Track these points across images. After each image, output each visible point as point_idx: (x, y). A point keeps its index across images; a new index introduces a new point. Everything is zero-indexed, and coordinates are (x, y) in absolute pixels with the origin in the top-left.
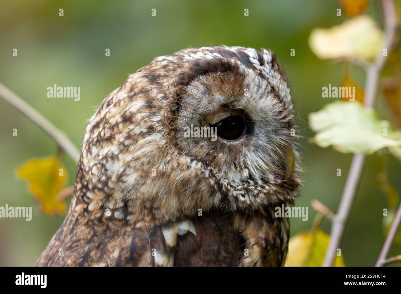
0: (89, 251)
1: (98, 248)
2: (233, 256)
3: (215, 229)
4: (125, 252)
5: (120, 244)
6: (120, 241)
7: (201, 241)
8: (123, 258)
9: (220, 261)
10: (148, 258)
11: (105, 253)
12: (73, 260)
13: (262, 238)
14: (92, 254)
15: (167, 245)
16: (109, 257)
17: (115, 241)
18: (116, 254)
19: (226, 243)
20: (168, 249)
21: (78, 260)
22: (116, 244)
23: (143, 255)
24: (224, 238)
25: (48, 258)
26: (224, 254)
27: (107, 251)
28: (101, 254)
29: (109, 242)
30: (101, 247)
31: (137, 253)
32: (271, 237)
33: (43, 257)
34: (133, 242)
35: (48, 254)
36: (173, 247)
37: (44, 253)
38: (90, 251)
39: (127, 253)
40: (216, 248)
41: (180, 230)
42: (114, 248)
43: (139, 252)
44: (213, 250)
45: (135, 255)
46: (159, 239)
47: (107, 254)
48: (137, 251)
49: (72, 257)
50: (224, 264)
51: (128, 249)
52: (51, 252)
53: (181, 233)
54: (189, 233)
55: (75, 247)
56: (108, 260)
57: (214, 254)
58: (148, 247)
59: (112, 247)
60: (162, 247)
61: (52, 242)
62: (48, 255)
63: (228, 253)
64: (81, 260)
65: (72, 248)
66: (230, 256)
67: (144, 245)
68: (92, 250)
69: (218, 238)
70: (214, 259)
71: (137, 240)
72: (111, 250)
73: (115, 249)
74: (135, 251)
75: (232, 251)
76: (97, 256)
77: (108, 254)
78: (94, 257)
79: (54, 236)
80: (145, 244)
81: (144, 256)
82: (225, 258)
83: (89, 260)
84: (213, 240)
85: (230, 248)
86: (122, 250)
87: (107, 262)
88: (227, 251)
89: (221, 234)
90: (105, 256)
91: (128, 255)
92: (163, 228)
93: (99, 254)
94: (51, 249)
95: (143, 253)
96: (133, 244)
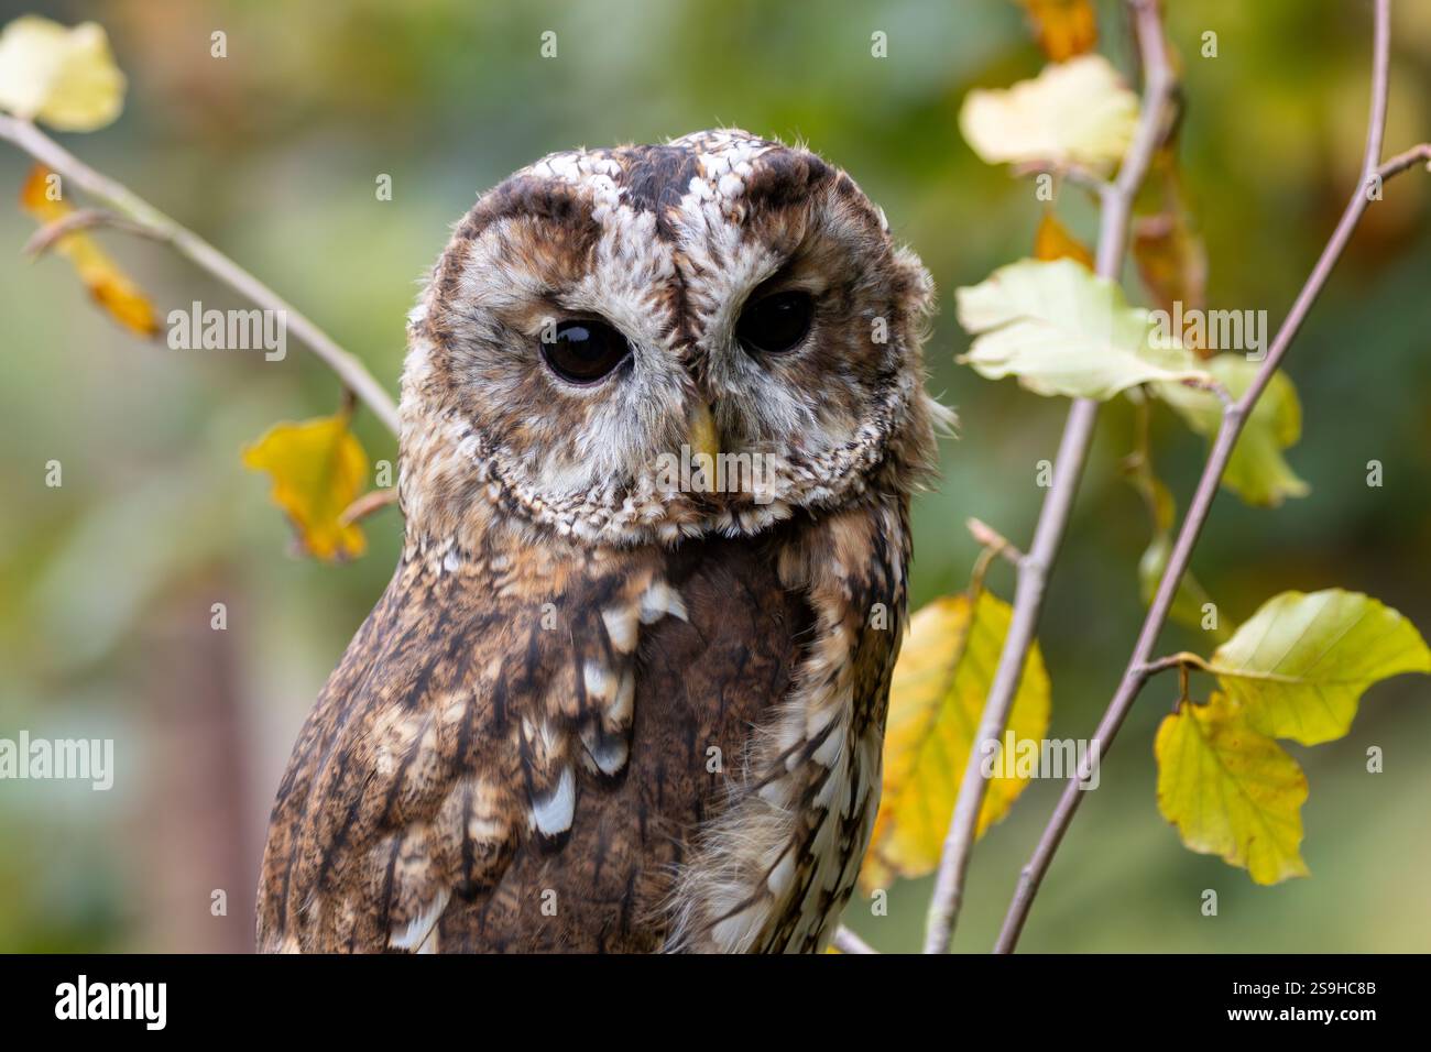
0: (430, 666)
1: (451, 655)
2: (775, 661)
3: (742, 598)
4: (514, 665)
5: (503, 645)
6: (503, 639)
7: (707, 627)
8: (510, 682)
9: (749, 677)
10: (569, 681)
11: (469, 667)
12: (395, 687)
13: (840, 578)
14: (438, 670)
15: (615, 650)
16: (476, 677)
17: (490, 638)
18: (493, 671)
19: (762, 636)
20: (617, 658)
21: (404, 687)
22: (493, 645)
23: (556, 673)
24: (763, 621)
25: (345, 685)
26: (756, 659)
27: (472, 665)
28: (459, 671)
29: (477, 641)
30: (459, 654)
31: (543, 669)
32: (863, 572)
33: (333, 684)
34: (533, 640)
35: (345, 676)
36: (631, 652)
37: (337, 675)
38: (432, 664)
39: (519, 667)
40: (739, 645)
41: (644, 611)
42: (488, 654)
43: (548, 667)
44: (733, 650)
45: (539, 673)
46: (595, 637)
47: (471, 671)
48: (544, 662)
49: (393, 679)
50: (758, 684)
51: (522, 660)
52: (352, 672)
53: (649, 620)
54: (668, 618)
55: (407, 649)
56: (475, 686)
57: (733, 660)
58: (569, 653)
59: (484, 654)
60: (602, 654)
61: (353, 648)
62: (344, 679)
63: (766, 657)
64: (412, 687)
65: (402, 653)
66: (770, 663)
67: (560, 650)
68: (439, 661)
69: (748, 622)
70: (736, 673)
71: (542, 635)
72: (482, 662)
73: (491, 659)
74: (539, 664)
75: (777, 652)
76: (450, 675)
77: (475, 670)
78: (442, 678)
79: (358, 635)
80: (560, 646)
81: (560, 676)
82: (759, 668)
83: (431, 686)
84: (734, 626)
85: (772, 643)
86: (508, 660)
87: (472, 691)
88: (763, 652)
89: (758, 611)
90: (468, 676)
91: (521, 673)
92: (602, 608)
93: (453, 671)
94: (353, 664)
95: (558, 669)
96: (534, 648)
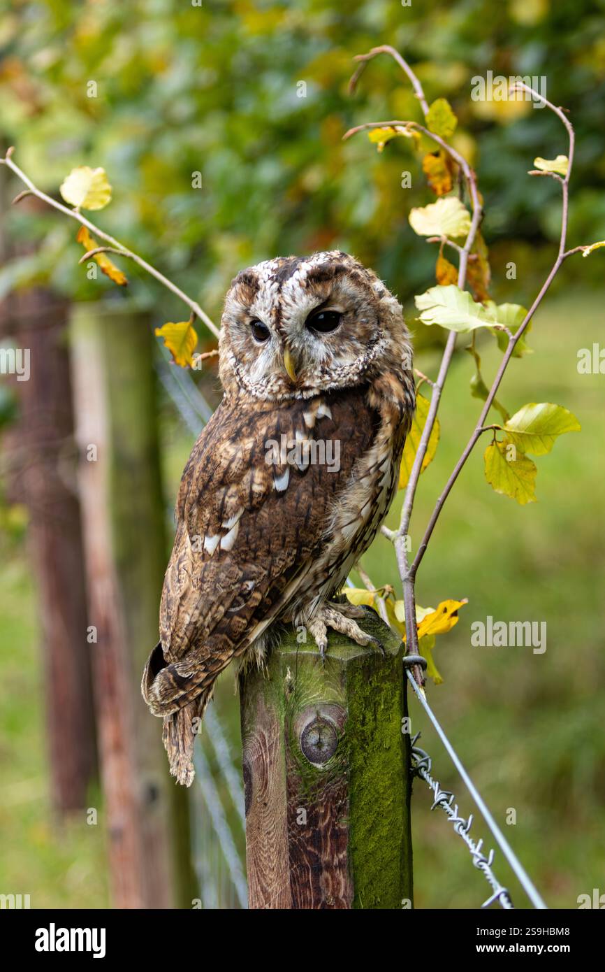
0: (240, 428)
1: (248, 425)
2: (365, 435)
3: (351, 412)
4: (271, 429)
5: (267, 422)
6: (267, 420)
7: (339, 422)
8: (269, 435)
9: (354, 440)
12: (228, 434)
13: (395, 403)
14: (244, 430)
15: (307, 427)
16: (257, 433)
17: (263, 419)
19: (358, 426)
20: (307, 430)
21: (231, 435)
22: (264, 422)
23: (286, 433)
24: (359, 420)
25: (207, 432)
26: (357, 434)
27: (256, 429)
28: (251, 431)
29: (258, 420)
30: (251, 424)
31: (281, 432)
32: (403, 399)
34: (278, 422)
36: (312, 428)
37: (205, 429)
38: (242, 427)
39: (273, 431)
40: (351, 428)
41: (318, 414)
44: (348, 430)
45: (279, 433)
46: (300, 421)
47: (256, 431)
48: (282, 430)
49: (227, 432)
50: (357, 442)
51: (274, 428)
52: (210, 428)
53: (319, 417)
54: (325, 417)
56: (256, 436)
57: (348, 433)
58: (291, 427)
59: (260, 425)
60: (302, 428)
62: (207, 430)
63: (361, 433)
64: (234, 435)
65: (227, 424)
66: (362, 435)
69: (354, 421)
70: (349, 438)
71: (282, 420)
72: (260, 428)
73: (263, 427)
74: (280, 429)
75: (365, 431)
76: (248, 432)
78: (245, 433)
80: (288, 424)
82: (358, 437)
83: (241, 435)
84: (348, 422)
85: (363, 429)
86: (269, 428)
87: (255, 438)
88: (360, 431)
89: (357, 417)
90: (255, 433)
91: (273, 433)
92: (303, 412)
93: (249, 430)
94: (210, 425)
95: (286, 431)
96: (278, 424)
